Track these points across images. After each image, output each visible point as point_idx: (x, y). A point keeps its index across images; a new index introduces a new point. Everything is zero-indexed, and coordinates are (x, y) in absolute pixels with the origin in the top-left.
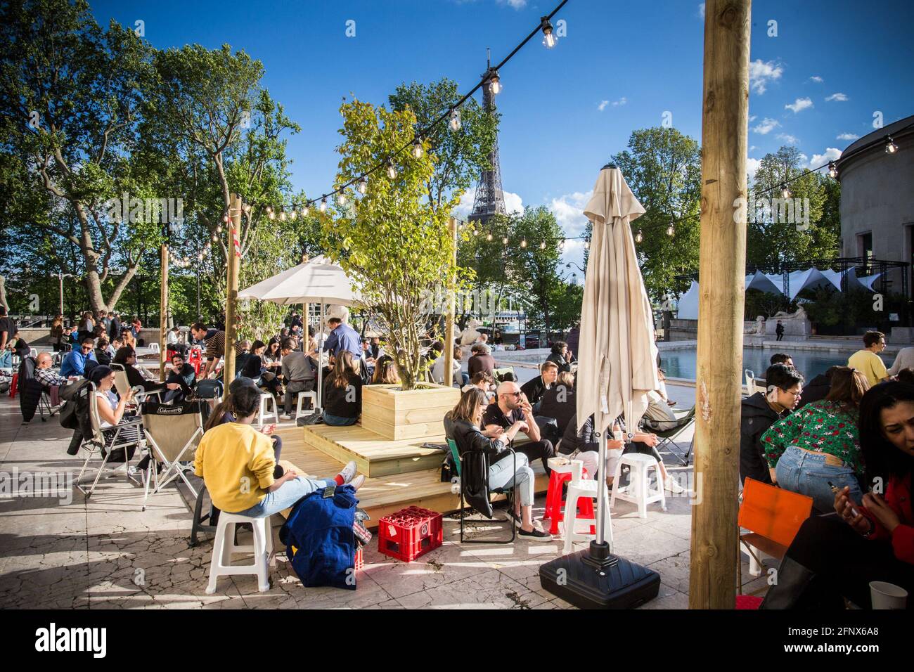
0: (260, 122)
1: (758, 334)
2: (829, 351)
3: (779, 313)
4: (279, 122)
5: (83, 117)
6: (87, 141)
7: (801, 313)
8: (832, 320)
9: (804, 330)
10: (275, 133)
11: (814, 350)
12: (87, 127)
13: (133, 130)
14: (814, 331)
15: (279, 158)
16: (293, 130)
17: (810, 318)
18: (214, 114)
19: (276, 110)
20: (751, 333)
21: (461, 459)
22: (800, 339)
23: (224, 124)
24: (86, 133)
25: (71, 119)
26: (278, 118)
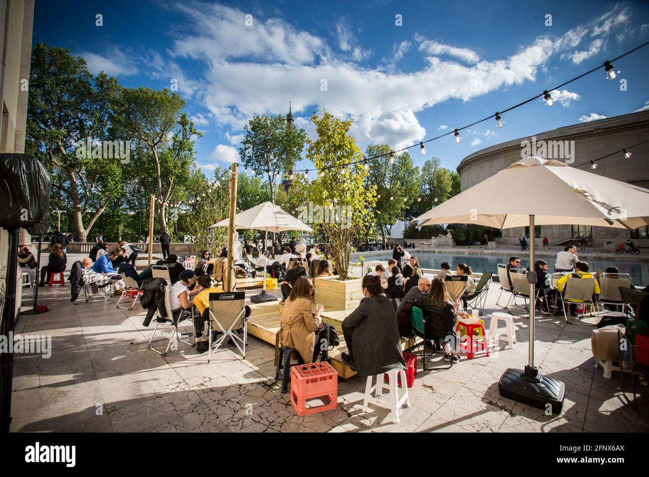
0: (180, 131)
1: (433, 246)
2: (464, 253)
3: (440, 235)
4: (191, 131)
5: (75, 122)
6: (76, 136)
7: (449, 235)
8: (463, 238)
9: (451, 243)
10: (188, 136)
11: (458, 253)
12: (77, 128)
13: (105, 131)
14: (455, 244)
15: (190, 150)
16: (198, 136)
17: (453, 237)
18: (153, 124)
19: (189, 125)
20: (429, 245)
21: (424, 321)
22: (449, 247)
23: (158, 131)
24: (76, 131)
25: (67, 123)
26: (191, 129)
